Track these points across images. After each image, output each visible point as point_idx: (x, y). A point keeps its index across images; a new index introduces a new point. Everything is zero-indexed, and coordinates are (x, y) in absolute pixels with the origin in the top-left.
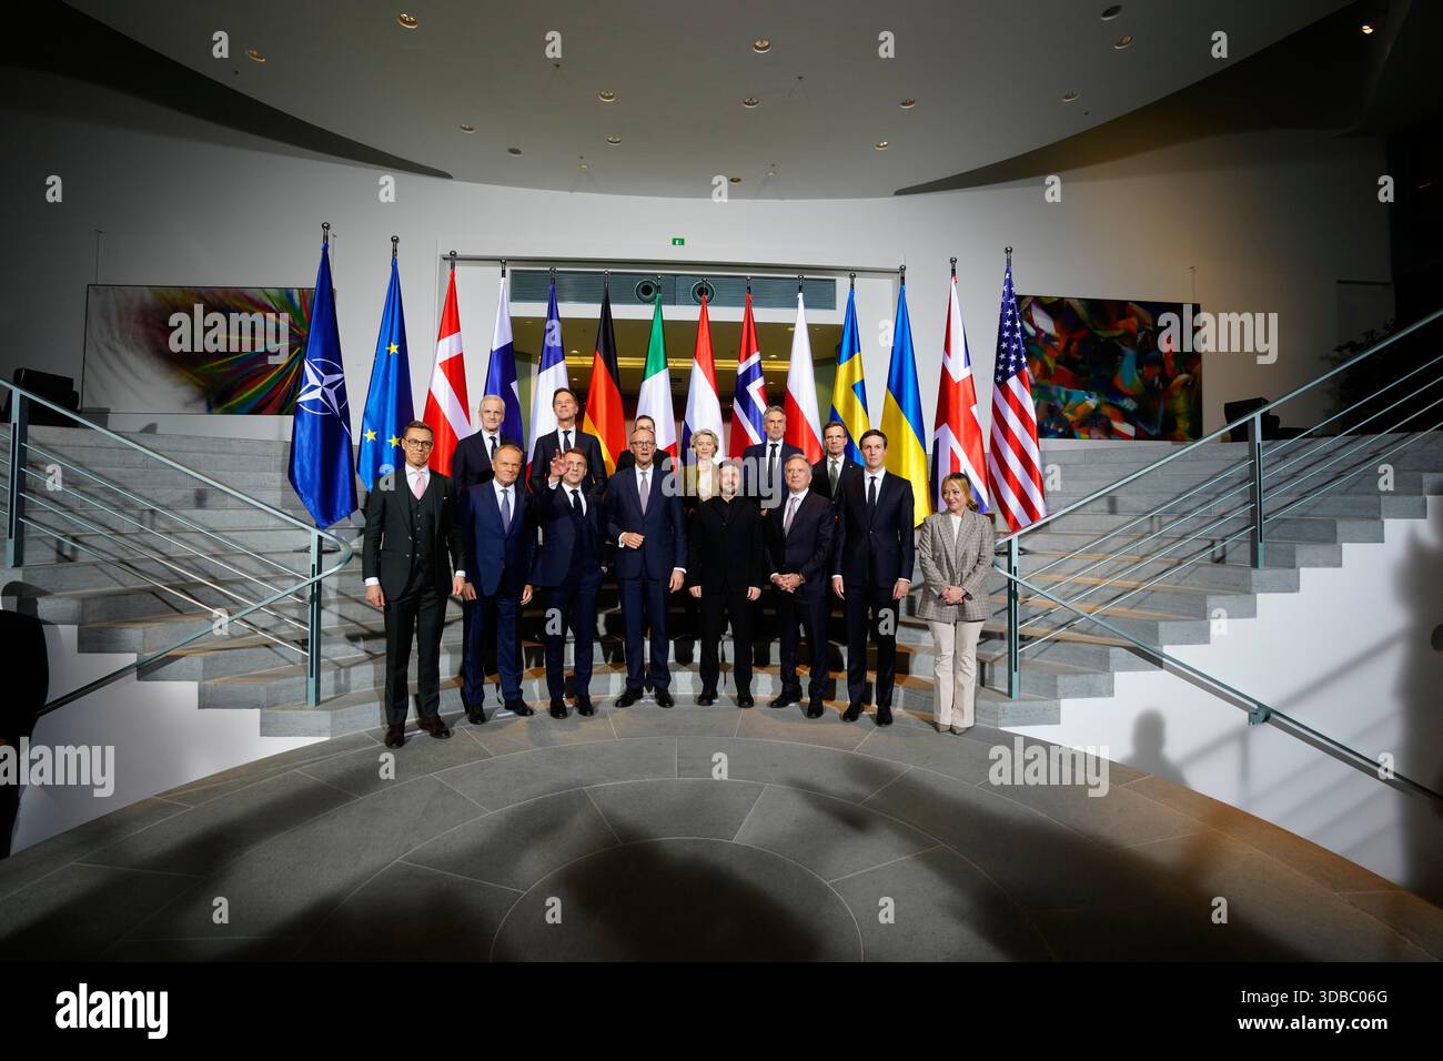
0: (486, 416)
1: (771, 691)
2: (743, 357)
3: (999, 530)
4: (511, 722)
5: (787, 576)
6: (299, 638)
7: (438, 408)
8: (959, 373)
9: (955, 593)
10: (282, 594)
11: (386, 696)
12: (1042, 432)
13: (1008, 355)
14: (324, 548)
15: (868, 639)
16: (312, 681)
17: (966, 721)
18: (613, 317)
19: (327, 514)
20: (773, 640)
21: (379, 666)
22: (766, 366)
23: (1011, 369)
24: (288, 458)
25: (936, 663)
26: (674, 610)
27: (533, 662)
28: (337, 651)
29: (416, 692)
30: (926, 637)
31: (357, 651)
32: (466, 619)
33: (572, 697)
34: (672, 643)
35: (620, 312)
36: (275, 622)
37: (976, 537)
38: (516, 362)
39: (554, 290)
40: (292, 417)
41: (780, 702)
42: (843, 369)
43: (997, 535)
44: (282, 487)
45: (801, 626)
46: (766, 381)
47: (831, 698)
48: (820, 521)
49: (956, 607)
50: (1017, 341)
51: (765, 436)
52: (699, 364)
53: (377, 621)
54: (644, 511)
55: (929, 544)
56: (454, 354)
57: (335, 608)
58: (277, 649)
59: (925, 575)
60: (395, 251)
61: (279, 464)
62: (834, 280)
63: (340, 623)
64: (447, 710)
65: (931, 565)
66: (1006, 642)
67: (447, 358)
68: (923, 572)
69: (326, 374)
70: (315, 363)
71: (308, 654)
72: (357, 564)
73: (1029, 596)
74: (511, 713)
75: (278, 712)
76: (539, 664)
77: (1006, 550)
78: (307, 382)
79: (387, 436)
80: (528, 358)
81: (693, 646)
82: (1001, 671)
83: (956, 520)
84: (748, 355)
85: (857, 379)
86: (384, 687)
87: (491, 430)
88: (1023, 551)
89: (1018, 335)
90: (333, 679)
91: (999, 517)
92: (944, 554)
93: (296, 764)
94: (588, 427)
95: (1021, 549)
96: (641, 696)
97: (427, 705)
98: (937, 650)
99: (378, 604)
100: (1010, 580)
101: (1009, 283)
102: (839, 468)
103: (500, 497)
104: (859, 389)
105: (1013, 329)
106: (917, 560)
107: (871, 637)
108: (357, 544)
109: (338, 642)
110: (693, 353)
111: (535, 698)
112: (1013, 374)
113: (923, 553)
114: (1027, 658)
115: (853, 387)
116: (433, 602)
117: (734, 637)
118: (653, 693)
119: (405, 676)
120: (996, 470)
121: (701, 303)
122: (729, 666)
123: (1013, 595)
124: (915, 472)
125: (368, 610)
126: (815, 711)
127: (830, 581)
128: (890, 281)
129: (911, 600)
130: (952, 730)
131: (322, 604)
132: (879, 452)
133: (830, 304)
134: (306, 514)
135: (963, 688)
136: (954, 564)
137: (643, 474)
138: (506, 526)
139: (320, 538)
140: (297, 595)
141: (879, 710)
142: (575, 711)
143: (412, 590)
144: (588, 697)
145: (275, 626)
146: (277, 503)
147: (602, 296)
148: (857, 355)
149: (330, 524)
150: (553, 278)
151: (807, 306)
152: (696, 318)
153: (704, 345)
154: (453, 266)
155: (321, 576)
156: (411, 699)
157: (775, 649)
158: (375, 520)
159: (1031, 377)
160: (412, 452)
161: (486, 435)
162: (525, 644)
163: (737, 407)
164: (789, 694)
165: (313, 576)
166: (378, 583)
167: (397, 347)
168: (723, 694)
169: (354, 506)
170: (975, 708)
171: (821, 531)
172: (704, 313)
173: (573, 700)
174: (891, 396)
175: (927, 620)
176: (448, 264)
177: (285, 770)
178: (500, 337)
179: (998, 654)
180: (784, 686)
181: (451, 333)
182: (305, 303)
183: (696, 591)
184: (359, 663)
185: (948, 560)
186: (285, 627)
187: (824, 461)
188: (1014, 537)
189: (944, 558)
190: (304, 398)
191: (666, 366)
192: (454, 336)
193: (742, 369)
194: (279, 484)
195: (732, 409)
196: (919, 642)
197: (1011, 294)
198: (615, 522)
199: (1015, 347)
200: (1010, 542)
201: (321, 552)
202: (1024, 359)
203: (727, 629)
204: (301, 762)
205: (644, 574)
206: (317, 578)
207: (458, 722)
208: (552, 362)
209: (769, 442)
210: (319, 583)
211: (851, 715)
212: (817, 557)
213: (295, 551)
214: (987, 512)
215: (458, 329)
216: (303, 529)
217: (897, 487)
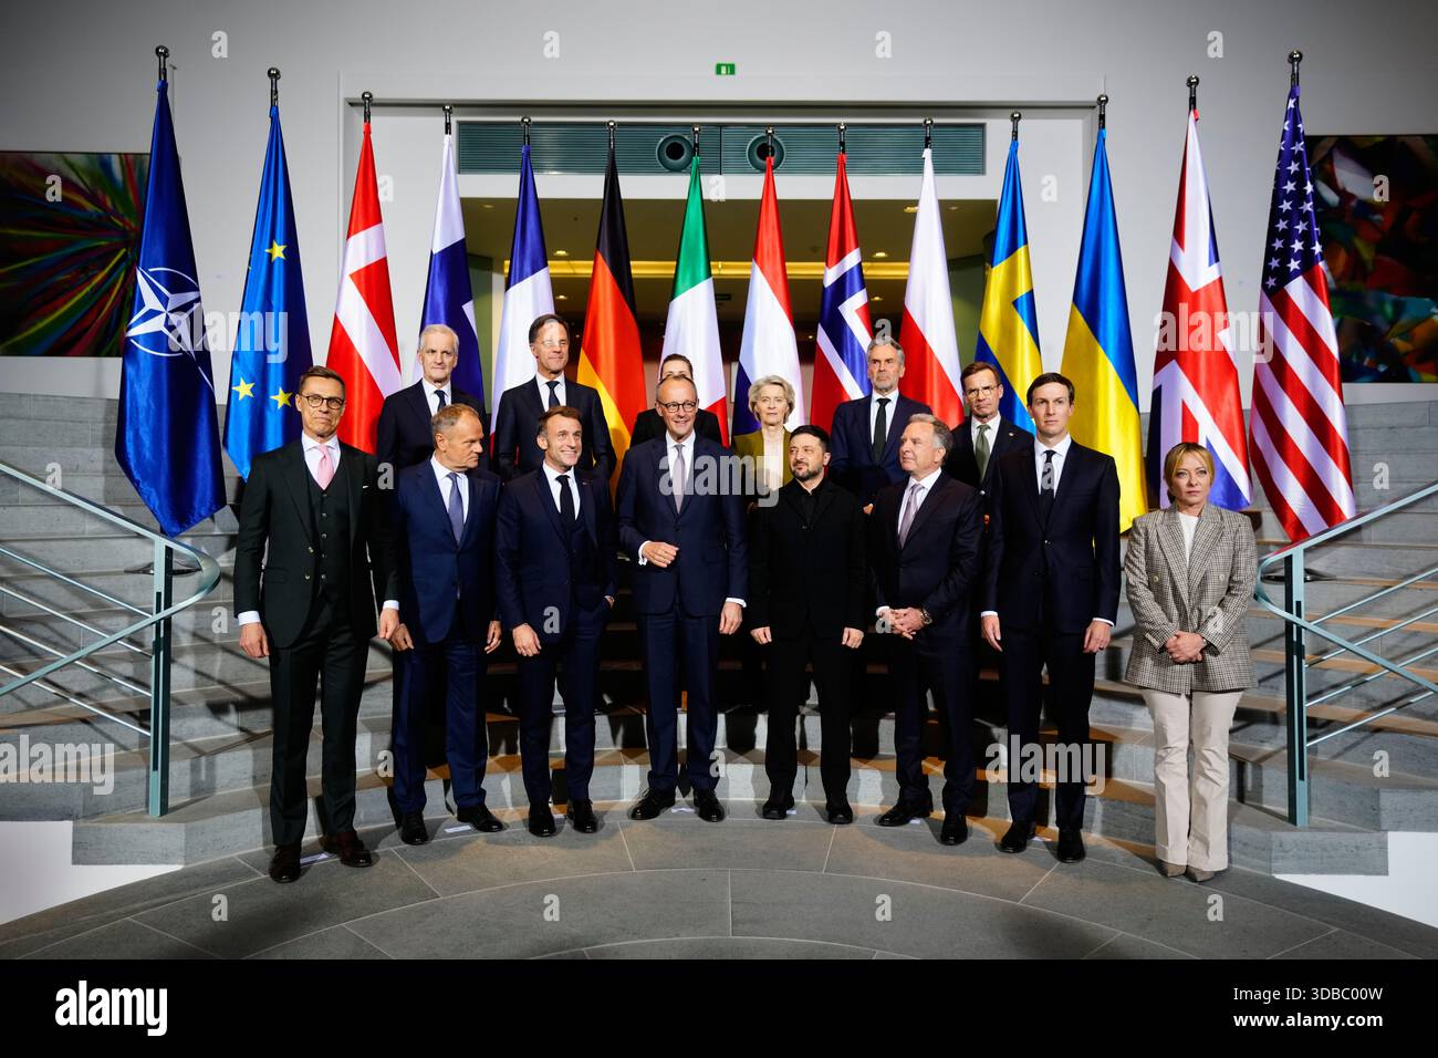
0: (430, 358)
1: (881, 798)
2: (833, 254)
3: (1267, 539)
4: (469, 842)
5: (902, 611)
6: (133, 708)
7: (350, 346)
8: (1198, 273)
9: (1189, 644)
10: (109, 638)
11: (272, 797)
12: (1348, 371)
13: (1288, 242)
14: (176, 567)
15: (1042, 717)
16: (156, 777)
17: (1216, 861)
18: (623, 197)
19: (178, 514)
20: (883, 716)
21: (260, 751)
22: (871, 272)
23: (1294, 265)
24: (115, 425)
25: (1159, 760)
26: (725, 665)
27: (503, 747)
28: (194, 728)
29: (320, 792)
30: (1140, 719)
31: (226, 728)
32: (397, 677)
33: (564, 802)
34: (721, 718)
35: (635, 187)
36: (96, 683)
37: (1224, 551)
38: (471, 270)
39: (528, 153)
40: (121, 359)
41: (895, 817)
42: (997, 274)
43: (1263, 547)
44: (106, 472)
45: (929, 694)
46: (870, 295)
47: (980, 811)
48: (958, 523)
49: (1190, 668)
50: (1305, 217)
51: (869, 387)
52: (762, 269)
53: (259, 681)
54: (679, 510)
55: (1141, 562)
56: (374, 259)
57: (189, 660)
58: (98, 726)
59: (1136, 613)
60: (274, 92)
61: (100, 434)
62: (982, 126)
63: (197, 685)
64: (366, 823)
65: (1146, 597)
66: (1283, 731)
67: (363, 265)
68: (1133, 608)
69: (172, 292)
70: (154, 274)
71: (150, 734)
72: (226, 591)
73: (1325, 652)
74: (467, 827)
75: (103, 825)
76: (511, 750)
77: (1282, 573)
78: (142, 305)
79: (271, 388)
80: (489, 264)
81: (755, 724)
82: (1274, 779)
83: (1188, 522)
84: (841, 255)
85: (1022, 290)
86: (269, 784)
87: (437, 381)
88: (1313, 576)
89: (1308, 207)
90: (189, 771)
91: (1269, 517)
92: (1167, 578)
93: (131, 907)
94: (585, 375)
95: (1307, 571)
96: (672, 803)
97: (337, 813)
98: (1159, 739)
99: (258, 653)
100: (1289, 624)
101: (1294, 116)
102: (991, 436)
103: (445, 487)
104: (1024, 306)
105: (1299, 197)
106: (1123, 589)
107: (1046, 715)
108: (226, 561)
109: (195, 715)
110: (751, 253)
111: (504, 804)
112: (1296, 274)
113: (1134, 577)
114: (1321, 757)
115: (1015, 303)
116: (344, 652)
117: (820, 709)
118: (690, 797)
119: (302, 768)
120: (1262, 439)
121: (762, 170)
122: (813, 756)
123: (1294, 649)
124: (1120, 442)
125: (242, 663)
126: (953, 833)
127: (978, 623)
128: (1080, 121)
129: (1113, 654)
130: (1189, 874)
131: (172, 655)
132: (1060, 411)
133: (977, 166)
134: (144, 513)
135: (1206, 805)
136: (1185, 596)
137: (679, 448)
138: (458, 534)
139: (169, 551)
140: (131, 640)
141: (1061, 834)
142: (568, 826)
143: (314, 632)
144: (589, 803)
145: (95, 690)
146: (99, 497)
147: (605, 161)
148: (1021, 251)
149: (184, 529)
150: (525, 133)
151: (938, 170)
152: (758, 195)
153: (769, 239)
154: (367, 116)
155: (169, 611)
156: (311, 804)
157: (887, 729)
158: (254, 522)
159: (1329, 277)
160: (312, 414)
161: (430, 389)
162: (490, 718)
163: (823, 340)
164: (910, 804)
165: (158, 611)
166: (258, 620)
167: (282, 248)
168: (804, 801)
169: (219, 501)
170: (1229, 838)
171: (960, 541)
172: (769, 186)
173: (565, 806)
174: (1079, 317)
175: (1141, 688)
176: (358, 115)
177: (110, 918)
178: (445, 231)
179: (1268, 748)
180: (902, 792)
181: (366, 226)
182: (131, 177)
183: (763, 635)
184: (229, 747)
185: (1175, 588)
186: (113, 691)
187: (965, 426)
188: (1297, 552)
189: (1168, 584)
190: (138, 330)
191: (709, 274)
192: (373, 230)
193: (831, 276)
194: (100, 466)
195: (814, 343)
196: (1130, 724)
197: (1294, 135)
198: (634, 524)
199: (1301, 227)
200: (1289, 560)
201: (170, 572)
202: (1317, 248)
203: (808, 697)
204: (137, 906)
205: (677, 607)
206: (164, 613)
207: (386, 840)
208: (527, 268)
209: (876, 396)
210: (168, 620)
211: (1014, 841)
212: (951, 582)
213: (127, 572)
214: (1244, 510)
215: (378, 219)
216: (139, 536)
217: (1091, 468)
